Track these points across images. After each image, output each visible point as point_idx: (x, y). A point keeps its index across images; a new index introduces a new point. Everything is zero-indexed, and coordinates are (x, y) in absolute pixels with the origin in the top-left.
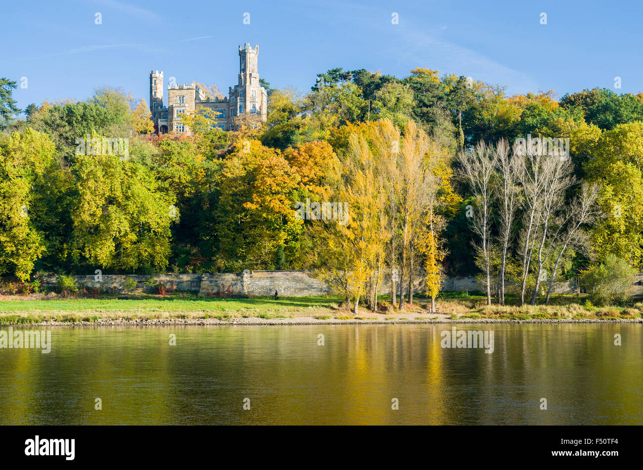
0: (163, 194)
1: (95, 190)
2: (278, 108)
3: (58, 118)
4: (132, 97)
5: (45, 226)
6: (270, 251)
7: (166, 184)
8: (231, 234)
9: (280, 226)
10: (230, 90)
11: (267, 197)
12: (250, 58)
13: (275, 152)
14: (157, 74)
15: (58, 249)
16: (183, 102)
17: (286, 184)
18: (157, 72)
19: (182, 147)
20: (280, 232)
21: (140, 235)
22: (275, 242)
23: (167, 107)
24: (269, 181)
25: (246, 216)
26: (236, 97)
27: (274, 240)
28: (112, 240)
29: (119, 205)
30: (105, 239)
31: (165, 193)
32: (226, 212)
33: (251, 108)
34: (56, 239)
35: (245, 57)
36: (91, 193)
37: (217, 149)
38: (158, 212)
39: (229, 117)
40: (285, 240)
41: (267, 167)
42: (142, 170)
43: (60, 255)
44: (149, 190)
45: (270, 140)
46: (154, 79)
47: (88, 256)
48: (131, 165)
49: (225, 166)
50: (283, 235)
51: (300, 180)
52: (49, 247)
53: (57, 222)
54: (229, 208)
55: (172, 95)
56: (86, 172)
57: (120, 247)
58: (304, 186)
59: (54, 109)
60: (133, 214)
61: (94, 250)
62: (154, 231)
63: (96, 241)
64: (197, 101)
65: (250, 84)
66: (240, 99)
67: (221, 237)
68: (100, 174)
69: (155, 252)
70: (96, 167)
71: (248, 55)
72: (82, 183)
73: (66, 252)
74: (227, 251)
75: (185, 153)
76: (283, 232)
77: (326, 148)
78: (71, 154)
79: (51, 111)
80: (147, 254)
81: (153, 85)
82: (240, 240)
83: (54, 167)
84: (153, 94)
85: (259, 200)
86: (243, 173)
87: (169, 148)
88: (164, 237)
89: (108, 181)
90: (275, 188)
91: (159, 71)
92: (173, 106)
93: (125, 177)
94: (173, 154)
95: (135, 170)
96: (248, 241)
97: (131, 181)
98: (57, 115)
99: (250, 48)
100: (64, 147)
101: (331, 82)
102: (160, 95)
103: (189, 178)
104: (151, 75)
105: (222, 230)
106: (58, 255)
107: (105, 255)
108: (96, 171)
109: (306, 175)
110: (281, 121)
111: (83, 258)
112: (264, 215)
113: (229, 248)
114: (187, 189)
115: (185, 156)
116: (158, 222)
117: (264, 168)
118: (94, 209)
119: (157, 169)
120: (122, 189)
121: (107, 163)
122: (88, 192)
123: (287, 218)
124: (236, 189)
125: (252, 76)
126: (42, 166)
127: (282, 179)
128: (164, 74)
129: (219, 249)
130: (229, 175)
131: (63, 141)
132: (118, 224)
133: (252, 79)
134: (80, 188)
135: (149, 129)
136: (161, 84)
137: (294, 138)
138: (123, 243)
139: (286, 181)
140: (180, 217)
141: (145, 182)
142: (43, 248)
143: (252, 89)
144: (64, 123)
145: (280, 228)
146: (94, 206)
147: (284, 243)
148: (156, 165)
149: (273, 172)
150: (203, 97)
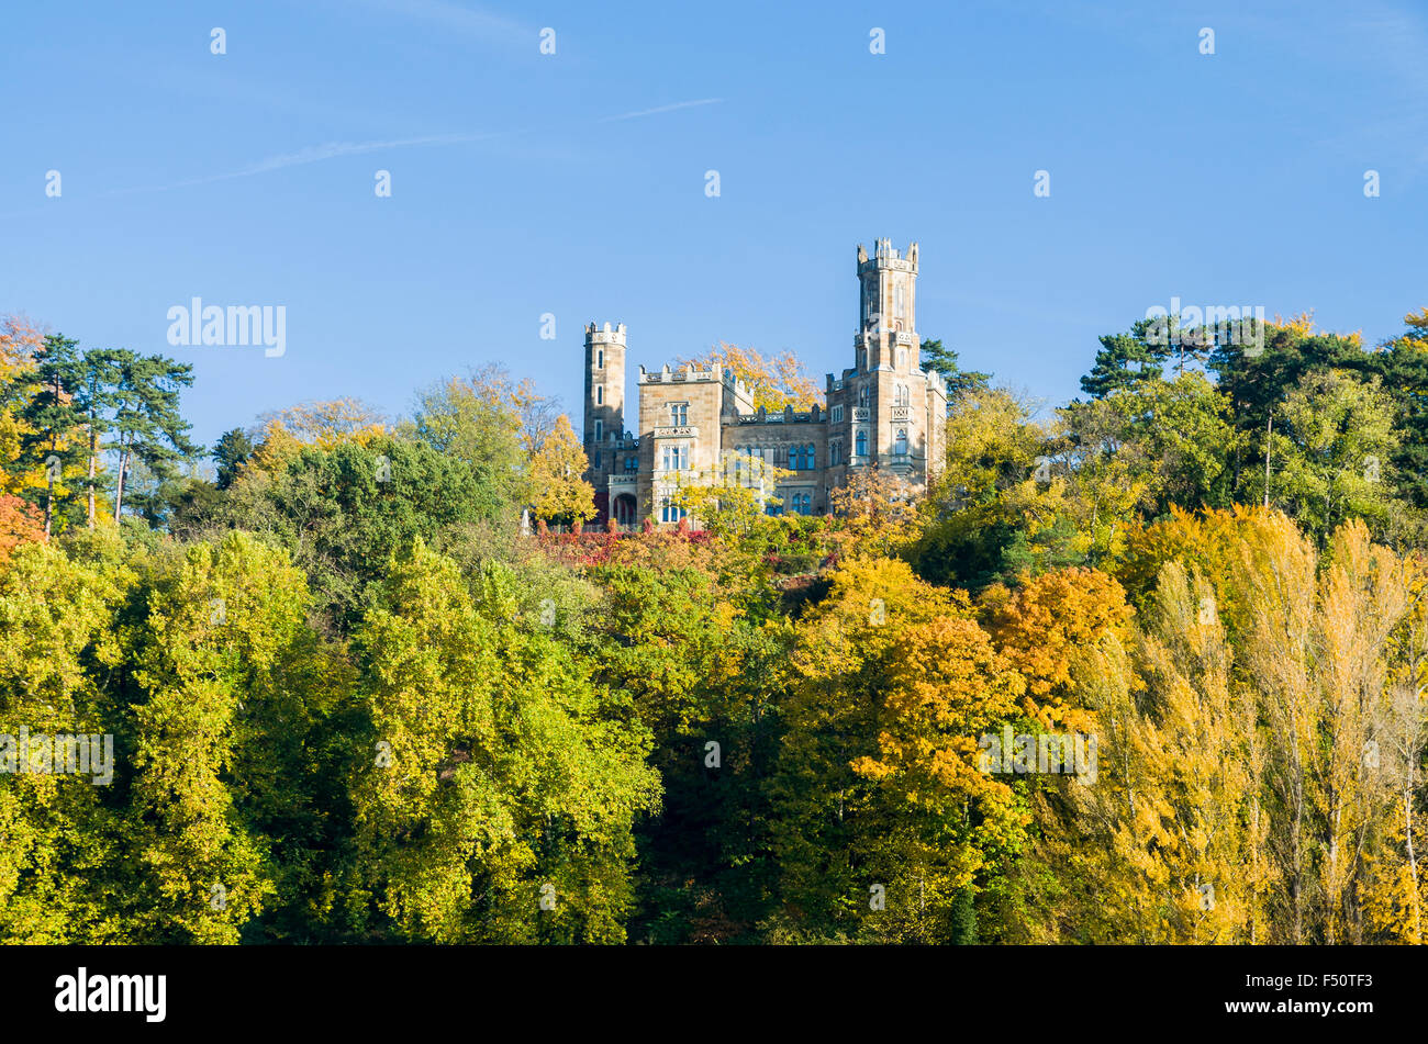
0: (615, 725)
1: (418, 717)
2: (968, 455)
3: (312, 493)
4: (531, 394)
5: (275, 819)
6: (931, 907)
7: (626, 698)
8: (816, 852)
9: (960, 831)
10: (829, 385)
11: (923, 740)
12: (890, 285)
13: (952, 598)
14: (606, 334)
15: (307, 885)
16: (684, 424)
17: (979, 705)
18: (607, 327)
19: (671, 582)
20: (962, 850)
21: (546, 850)
22: (946, 879)
23: (636, 437)
24: (928, 691)
25: (860, 794)
26: (848, 407)
27: (945, 873)
28: (462, 865)
29: (485, 761)
30: (445, 864)
31: (619, 723)
32: (801, 786)
33: (895, 442)
34: (301, 854)
35: (877, 282)
36: (407, 725)
37: (786, 573)
38: (598, 783)
39: (826, 468)
40: (976, 872)
41: (922, 651)
42: (554, 656)
43: (314, 905)
44: (574, 714)
45: (944, 554)
46: (596, 351)
47: (393, 913)
48: (524, 640)
49: (800, 643)
50: (971, 858)
51: (1022, 691)
52: (283, 883)
53: (307, 805)
54: (808, 772)
55: (650, 401)
56: (395, 663)
57: (487, 885)
58: (1037, 708)
59: (300, 463)
60: (524, 789)
61: (412, 893)
62: (586, 841)
63: (418, 868)
64: (728, 419)
65: (892, 365)
66: (858, 414)
67: (785, 858)
68: (433, 669)
69: (588, 904)
70: (422, 649)
71: (885, 277)
72: (381, 695)
73: (330, 896)
74: (801, 903)
75: (679, 600)
76: (969, 849)
77: (1105, 593)
78: (350, 598)
79: (294, 471)
80: (563, 908)
81: (595, 367)
82: (841, 869)
83: (303, 644)
84: (595, 394)
85: (898, 751)
86: (856, 664)
87: (635, 590)
88: (613, 860)
89: (456, 690)
90: (946, 715)
91: (612, 325)
92: (652, 434)
93: (504, 678)
94: (647, 605)
95: (534, 656)
96: (864, 872)
97: (522, 690)
98: (309, 480)
99: (893, 253)
100: (330, 577)
101: (1143, 360)
102: (614, 395)
103: (691, 678)
104: (589, 337)
105: (789, 840)
106: (306, 904)
107: (444, 911)
108: (423, 662)
109: (1043, 673)
110: (978, 496)
111: (379, 918)
112: (912, 797)
113: (809, 894)
114: (684, 712)
115: (680, 610)
116: (597, 814)
117: (915, 652)
118: (414, 772)
119: (599, 653)
120: (496, 715)
121: (454, 638)
122: (399, 722)
123: (981, 807)
124: (831, 714)
125: (898, 341)
126: (271, 644)
127: (967, 689)
128: (628, 335)
129: (778, 895)
130: (810, 671)
131: (325, 558)
132: (480, 818)
133: (898, 350)
134: (377, 711)
135: (578, 508)
136: (618, 364)
137: (1012, 553)
138: (496, 871)
139: (980, 695)
140: (663, 796)
141: (562, 690)
142: (268, 887)
143: (896, 381)
144: (331, 504)
145: (963, 838)
146: (414, 765)
147: (975, 882)
148: (595, 640)
149: (942, 665)
150: (746, 406)
